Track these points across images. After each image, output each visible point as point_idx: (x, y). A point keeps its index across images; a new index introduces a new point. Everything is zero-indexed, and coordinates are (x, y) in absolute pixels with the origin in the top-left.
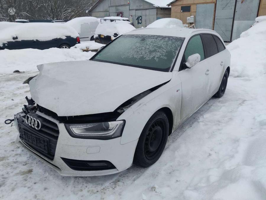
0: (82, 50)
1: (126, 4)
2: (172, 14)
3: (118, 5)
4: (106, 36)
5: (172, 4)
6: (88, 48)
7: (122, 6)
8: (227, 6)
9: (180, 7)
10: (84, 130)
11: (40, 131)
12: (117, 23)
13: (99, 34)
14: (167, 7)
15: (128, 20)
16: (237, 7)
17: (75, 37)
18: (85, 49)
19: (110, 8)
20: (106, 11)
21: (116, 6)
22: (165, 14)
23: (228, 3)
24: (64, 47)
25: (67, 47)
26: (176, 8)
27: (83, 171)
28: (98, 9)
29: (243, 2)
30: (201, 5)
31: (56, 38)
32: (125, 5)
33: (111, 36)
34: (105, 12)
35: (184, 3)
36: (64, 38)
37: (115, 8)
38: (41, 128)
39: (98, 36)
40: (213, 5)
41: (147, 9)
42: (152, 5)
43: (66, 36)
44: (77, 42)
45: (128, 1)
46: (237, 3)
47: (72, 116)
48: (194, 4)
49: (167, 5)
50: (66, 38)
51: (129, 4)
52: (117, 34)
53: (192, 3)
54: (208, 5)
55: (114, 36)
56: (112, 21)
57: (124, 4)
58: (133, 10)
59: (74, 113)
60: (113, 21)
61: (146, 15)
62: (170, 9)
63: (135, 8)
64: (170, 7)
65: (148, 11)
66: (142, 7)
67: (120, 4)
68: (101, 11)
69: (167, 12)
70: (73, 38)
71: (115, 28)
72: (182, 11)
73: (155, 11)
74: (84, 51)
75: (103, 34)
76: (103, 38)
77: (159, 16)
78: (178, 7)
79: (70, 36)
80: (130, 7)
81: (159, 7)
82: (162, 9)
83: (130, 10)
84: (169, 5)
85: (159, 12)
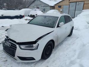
0: (25, 20)
1: (40, 4)
5: (55, 5)
9: (58, 6)
11: (10, 47)
12: (37, 11)
19: (35, 6)
20: (33, 7)
21: (37, 5)
24: (19, 18)
29: (78, 5)
36: (19, 15)
39: (30, 15)
42: (48, 5)
48: (62, 5)
55: (36, 15)
56: (35, 10)
58: (42, 6)
62: (54, 7)
73: (49, 7)
75: (32, 14)
77: (51, 9)
85: (51, 7)
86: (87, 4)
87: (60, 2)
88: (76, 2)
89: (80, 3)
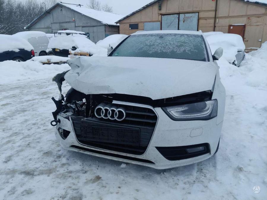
0: (42, 63)
1: (71, 20)
2: (120, 32)
3: (62, 22)
4: (62, 50)
5: (120, 21)
6: (49, 60)
7: (66, 22)
8: (171, 24)
9: (128, 25)
10: (182, 113)
12: (74, 37)
13: (53, 48)
14: (115, 24)
15: (84, 34)
16: (180, 25)
17: (29, 50)
18: (46, 61)
19: (53, 25)
20: (48, 28)
21: (60, 23)
22: (113, 31)
23: (172, 22)
24: (17, 60)
25: (21, 61)
26: (124, 26)
27: (180, 160)
28: (38, 26)
29: (185, 21)
30: (149, 23)
31: (7, 50)
32: (70, 22)
33: (69, 50)
34: (46, 28)
35: (132, 21)
36: (17, 51)
37: (58, 25)
38: (125, 118)
39: (52, 50)
40: (159, 23)
41: (94, 26)
42: (100, 22)
43: (19, 49)
44: (32, 56)
45: (74, 18)
46: (180, 22)
47: (172, 98)
48: (141, 22)
49: (115, 23)
50: (19, 50)
51: (74, 21)
52: (76, 47)
53: (139, 21)
54: (155, 23)
55: (72, 49)
56: (68, 34)
57: (68, 21)
58: (79, 26)
59: (173, 94)
60: (70, 34)
61: (94, 32)
62: (118, 27)
63: (81, 25)
64: (118, 24)
65: (95, 28)
66: (89, 24)
67: (64, 21)
68: (43, 27)
69: (114, 30)
70: (27, 51)
71: (73, 41)
72: (130, 28)
73: (103, 28)
74: (44, 64)
75: (58, 48)
76: (58, 52)
77: (107, 33)
78: (127, 25)
79: (24, 49)
80: (75, 24)
81: (107, 24)
82: (110, 27)
83: (75, 27)
84: (117, 23)
85: (107, 29)
86: (205, 19)
87: (133, 14)
88: (179, 14)
89: (188, 18)
